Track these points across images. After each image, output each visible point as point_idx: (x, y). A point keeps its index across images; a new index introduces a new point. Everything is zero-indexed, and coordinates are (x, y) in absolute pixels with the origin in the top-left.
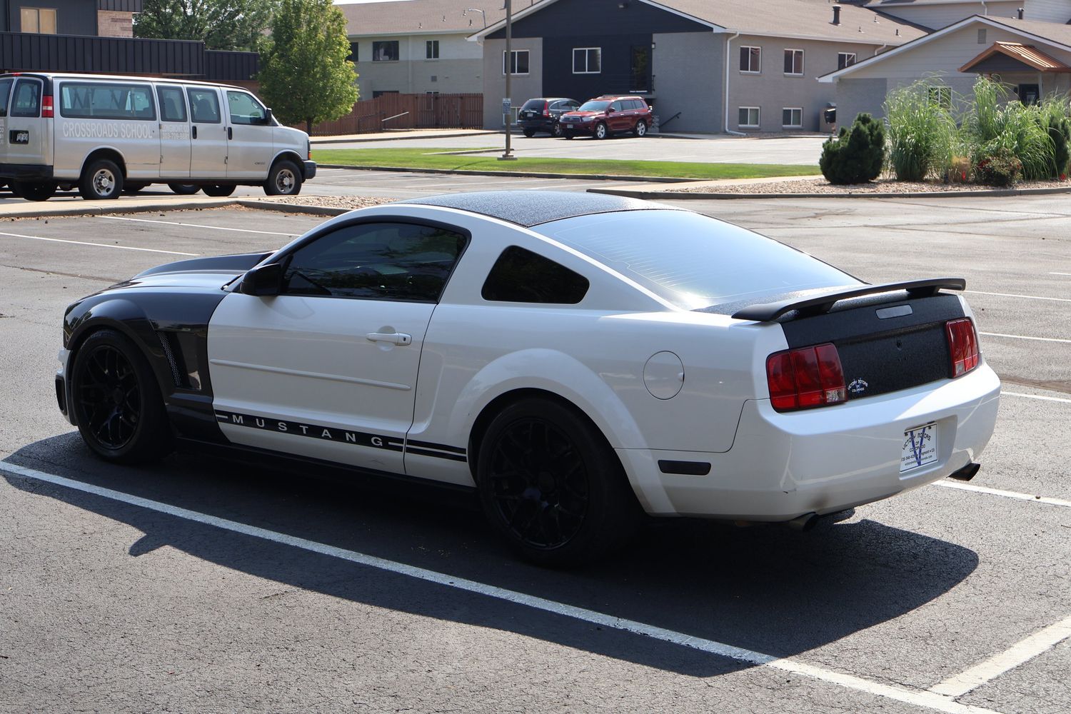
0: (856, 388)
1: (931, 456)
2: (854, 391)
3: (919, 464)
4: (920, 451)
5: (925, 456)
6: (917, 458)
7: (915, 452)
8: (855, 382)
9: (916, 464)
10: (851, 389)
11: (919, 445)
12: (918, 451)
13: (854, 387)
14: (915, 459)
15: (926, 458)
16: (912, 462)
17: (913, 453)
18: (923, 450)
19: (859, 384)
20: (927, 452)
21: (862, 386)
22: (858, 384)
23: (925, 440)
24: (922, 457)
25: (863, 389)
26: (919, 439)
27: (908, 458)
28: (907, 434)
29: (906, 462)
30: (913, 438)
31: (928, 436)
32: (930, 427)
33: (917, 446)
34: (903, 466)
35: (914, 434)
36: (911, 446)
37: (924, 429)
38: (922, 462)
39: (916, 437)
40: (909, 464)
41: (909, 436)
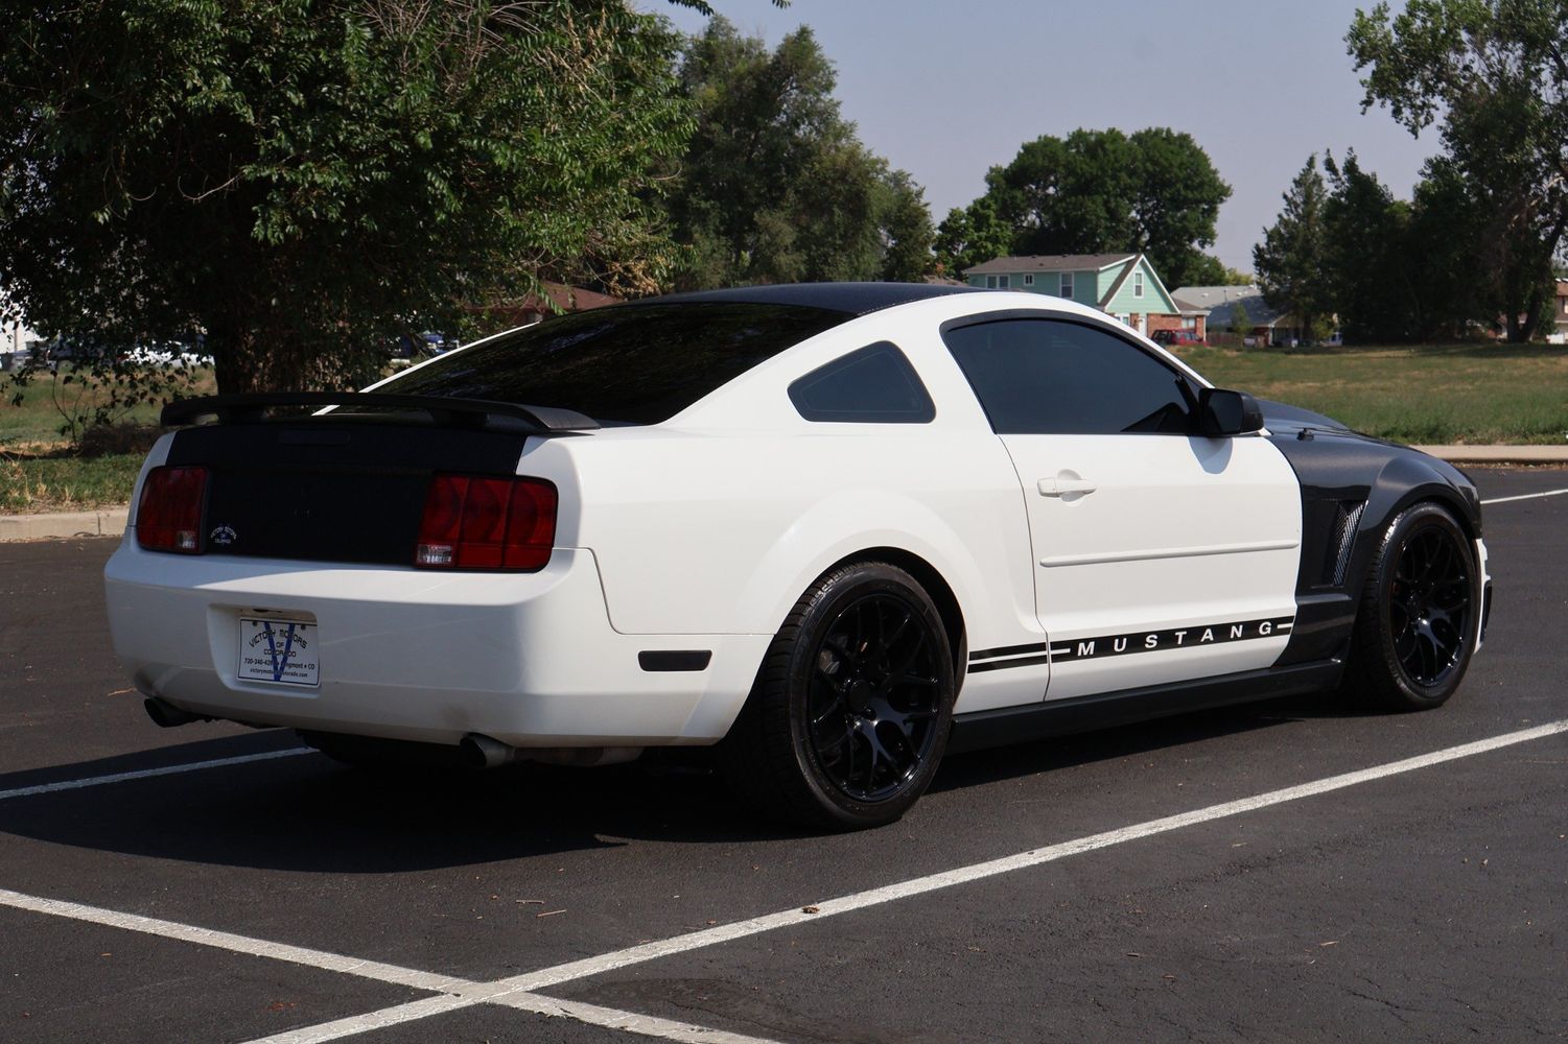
0: (220, 539)
1: (306, 675)
2: (218, 541)
3: (277, 678)
4: (285, 659)
5: (293, 670)
6: (275, 668)
7: (274, 658)
8: (220, 529)
9: (272, 677)
10: (214, 537)
11: (283, 648)
12: (280, 659)
13: (219, 536)
14: (271, 668)
15: (294, 674)
16: (268, 672)
17: (270, 658)
18: (290, 660)
19: (225, 533)
20: (300, 666)
21: (229, 536)
23: (295, 646)
24: (286, 669)
25: (228, 542)
26: (285, 640)
27: (260, 662)
28: (255, 623)
29: (254, 666)
30: (269, 634)
31: (300, 640)
32: (303, 627)
33: (279, 649)
34: (246, 671)
35: (272, 626)
36: (265, 644)
37: (292, 627)
38: (283, 678)
39: (278, 633)
40: (259, 671)
41: (261, 628)
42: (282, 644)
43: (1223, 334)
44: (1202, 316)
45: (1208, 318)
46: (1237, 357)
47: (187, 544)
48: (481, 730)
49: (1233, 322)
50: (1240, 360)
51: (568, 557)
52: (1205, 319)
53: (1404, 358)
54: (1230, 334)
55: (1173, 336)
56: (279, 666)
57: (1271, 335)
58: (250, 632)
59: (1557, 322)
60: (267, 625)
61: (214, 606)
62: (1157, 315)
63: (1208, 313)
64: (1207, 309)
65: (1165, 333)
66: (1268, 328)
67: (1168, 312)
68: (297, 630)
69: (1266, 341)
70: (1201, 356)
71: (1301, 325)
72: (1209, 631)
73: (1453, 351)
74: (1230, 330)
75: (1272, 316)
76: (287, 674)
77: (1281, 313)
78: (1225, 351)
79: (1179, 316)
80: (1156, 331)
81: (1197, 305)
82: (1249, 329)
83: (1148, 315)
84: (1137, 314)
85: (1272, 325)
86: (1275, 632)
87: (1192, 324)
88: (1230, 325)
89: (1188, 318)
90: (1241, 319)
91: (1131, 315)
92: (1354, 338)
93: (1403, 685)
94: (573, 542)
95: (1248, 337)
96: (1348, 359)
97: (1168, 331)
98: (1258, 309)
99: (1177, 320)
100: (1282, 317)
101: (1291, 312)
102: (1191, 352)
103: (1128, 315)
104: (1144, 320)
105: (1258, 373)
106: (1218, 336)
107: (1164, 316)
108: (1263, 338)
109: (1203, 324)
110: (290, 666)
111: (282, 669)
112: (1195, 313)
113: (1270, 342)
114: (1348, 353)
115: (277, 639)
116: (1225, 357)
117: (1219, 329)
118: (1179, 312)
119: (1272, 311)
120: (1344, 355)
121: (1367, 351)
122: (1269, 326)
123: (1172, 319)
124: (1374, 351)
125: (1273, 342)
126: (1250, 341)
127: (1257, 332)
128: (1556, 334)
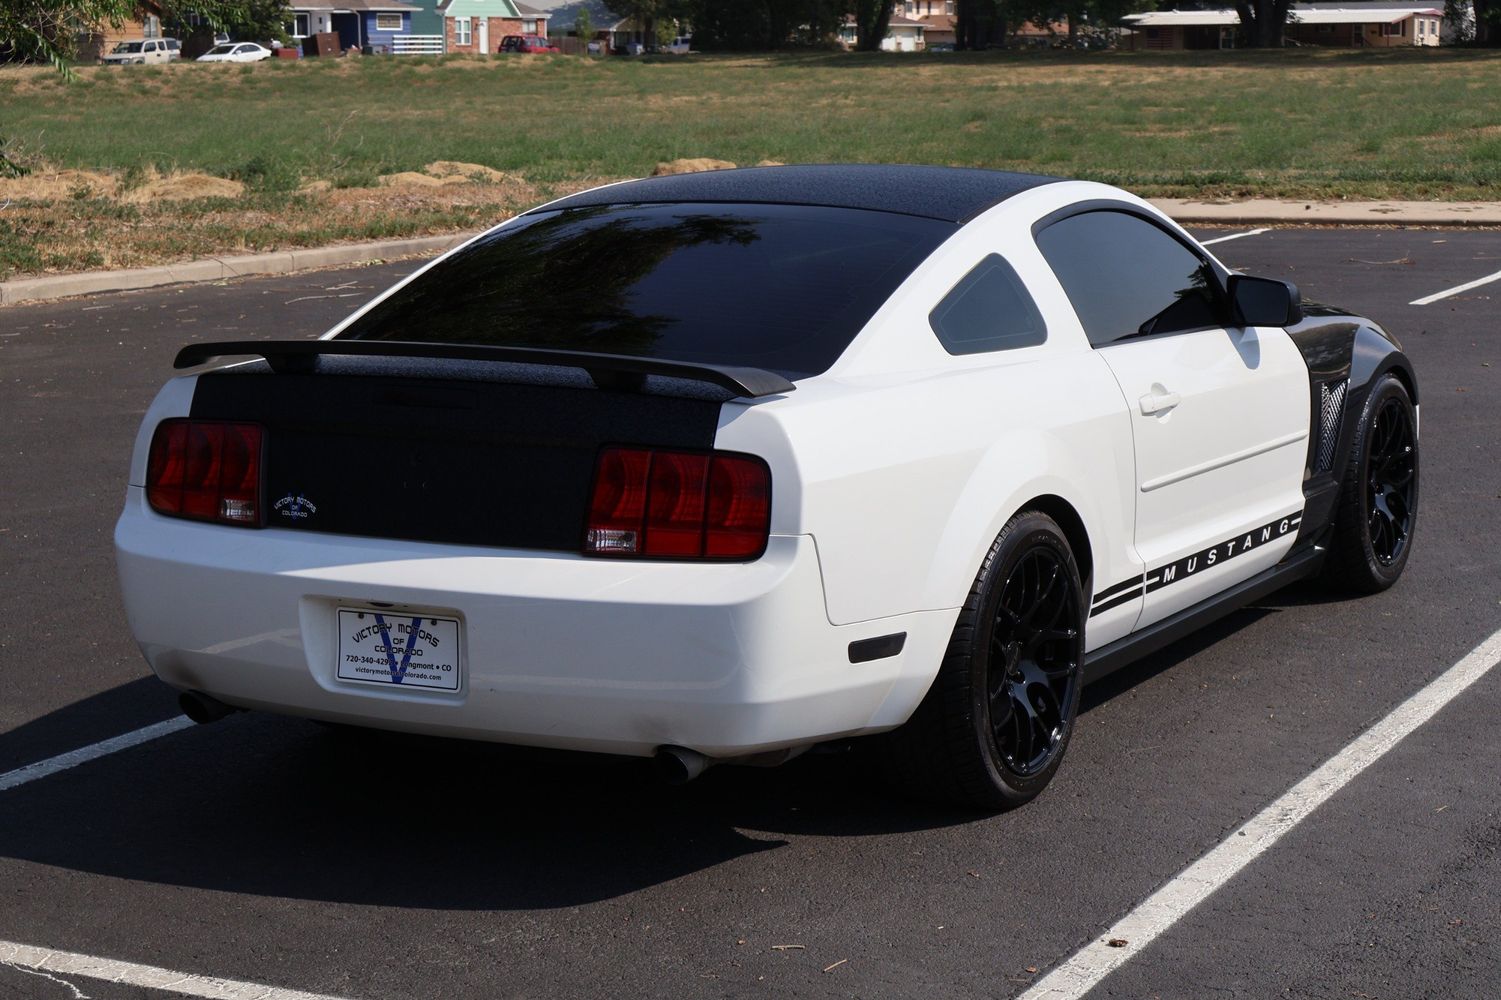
0: (290, 510)
1: (439, 678)
2: (286, 513)
3: (397, 680)
4: (406, 659)
5: (419, 671)
6: (393, 668)
7: (391, 656)
8: (289, 499)
9: (389, 678)
10: (280, 509)
11: (404, 646)
12: (399, 657)
13: (287, 507)
14: (387, 668)
15: (423, 676)
16: (382, 672)
17: (384, 656)
18: (414, 659)
19: (298, 504)
20: (429, 666)
21: (303, 508)
22: (295, 503)
23: (419, 644)
24: (409, 670)
25: (304, 515)
26: (406, 637)
27: (369, 660)
28: (361, 615)
29: (359, 664)
30: (383, 629)
31: (428, 636)
32: (434, 622)
33: (398, 646)
34: (349, 669)
35: (387, 620)
36: (378, 639)
37: (417, 622)
38: (405, 680)
39: (395, 627)
40: (368, 671)
41: (370, 621)
42: (401, 641)
43: (564, 38)
44: (543, 20)
45: (549, 21)
46: (597, 66)
47: (232, 512)
48: (682, 742)
49: (576, 25)
50: (598, 69)
51: (790, 545)
52: (546, 22)
53: (764, 67)
54: (571, 38)
55: (523, 42)
56: (398, 667)
57: (612, 39)
58: (351, 624)
59: (890, 25)
60: (379, 618)
61: (308, 598)
62: (498, 18)
63: (549, 16)
64: (547, 12)
65: (515, 39)
66: (608, 33)
67: (509, 15)
68: (425, 626)
69: (608, 46)
70: (559, 66)
71: (642, 29)
72: (1249, 537)
73: (808, 59)
74: (571, 34)
75: (614, 20)
76: (412, 675)
77: (622, 17)
78: (582, 60)
79: (520, 19)
80: (505, 38)
81: (538, 8)
82: (593, 34)
83: (489, 18)
84: (478, 18)
85: (613, 29)
86: (1291, 528)
87: (532, 27)
88: (574, 29)
89: (528, 22)
90: (585, 23)
91: (472, 18)
92: (706, 44)
93: (1374, 568)
94: (794, 527)
95: (593, 42)
96: (709, 68)
97: (518, 37)
98: (598, 12)
99: (518, 23)
100: (624, 20)
101: (632, 15)
102: (548, 62)
103: (469, 19)
104: (485, 24)
105: (625, 84)
106: (560, 41)
107: (505, 19)
108: (605, 43)
109: (544, 29)
110: (415, 666)
111: (403, 669)
112: (536, 16)
113: (612, 46)
114: (704, 61)
115: (393, 634)
116: (583, 67)
117: (559, 32)
118: (520, 15)
119: (613, 14)
120: (702, 64)
121: (724, 59)
122: (611, 30)
123: (512, 22)
124: (730, 59)
125: (615, 46)
126: (594, 46)
127: (602, 36)
128: (890, 37)
